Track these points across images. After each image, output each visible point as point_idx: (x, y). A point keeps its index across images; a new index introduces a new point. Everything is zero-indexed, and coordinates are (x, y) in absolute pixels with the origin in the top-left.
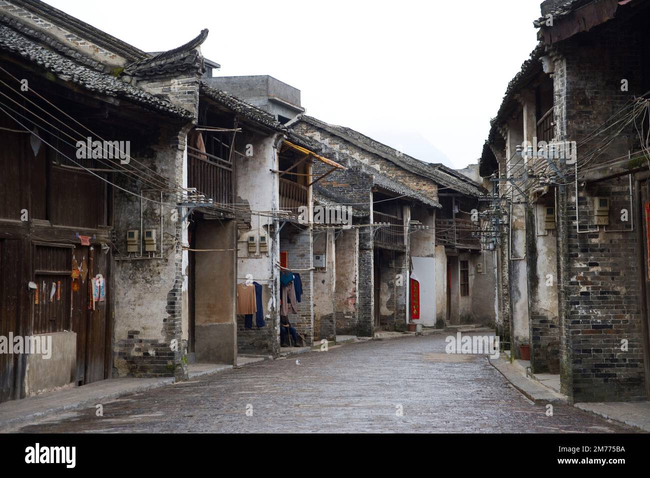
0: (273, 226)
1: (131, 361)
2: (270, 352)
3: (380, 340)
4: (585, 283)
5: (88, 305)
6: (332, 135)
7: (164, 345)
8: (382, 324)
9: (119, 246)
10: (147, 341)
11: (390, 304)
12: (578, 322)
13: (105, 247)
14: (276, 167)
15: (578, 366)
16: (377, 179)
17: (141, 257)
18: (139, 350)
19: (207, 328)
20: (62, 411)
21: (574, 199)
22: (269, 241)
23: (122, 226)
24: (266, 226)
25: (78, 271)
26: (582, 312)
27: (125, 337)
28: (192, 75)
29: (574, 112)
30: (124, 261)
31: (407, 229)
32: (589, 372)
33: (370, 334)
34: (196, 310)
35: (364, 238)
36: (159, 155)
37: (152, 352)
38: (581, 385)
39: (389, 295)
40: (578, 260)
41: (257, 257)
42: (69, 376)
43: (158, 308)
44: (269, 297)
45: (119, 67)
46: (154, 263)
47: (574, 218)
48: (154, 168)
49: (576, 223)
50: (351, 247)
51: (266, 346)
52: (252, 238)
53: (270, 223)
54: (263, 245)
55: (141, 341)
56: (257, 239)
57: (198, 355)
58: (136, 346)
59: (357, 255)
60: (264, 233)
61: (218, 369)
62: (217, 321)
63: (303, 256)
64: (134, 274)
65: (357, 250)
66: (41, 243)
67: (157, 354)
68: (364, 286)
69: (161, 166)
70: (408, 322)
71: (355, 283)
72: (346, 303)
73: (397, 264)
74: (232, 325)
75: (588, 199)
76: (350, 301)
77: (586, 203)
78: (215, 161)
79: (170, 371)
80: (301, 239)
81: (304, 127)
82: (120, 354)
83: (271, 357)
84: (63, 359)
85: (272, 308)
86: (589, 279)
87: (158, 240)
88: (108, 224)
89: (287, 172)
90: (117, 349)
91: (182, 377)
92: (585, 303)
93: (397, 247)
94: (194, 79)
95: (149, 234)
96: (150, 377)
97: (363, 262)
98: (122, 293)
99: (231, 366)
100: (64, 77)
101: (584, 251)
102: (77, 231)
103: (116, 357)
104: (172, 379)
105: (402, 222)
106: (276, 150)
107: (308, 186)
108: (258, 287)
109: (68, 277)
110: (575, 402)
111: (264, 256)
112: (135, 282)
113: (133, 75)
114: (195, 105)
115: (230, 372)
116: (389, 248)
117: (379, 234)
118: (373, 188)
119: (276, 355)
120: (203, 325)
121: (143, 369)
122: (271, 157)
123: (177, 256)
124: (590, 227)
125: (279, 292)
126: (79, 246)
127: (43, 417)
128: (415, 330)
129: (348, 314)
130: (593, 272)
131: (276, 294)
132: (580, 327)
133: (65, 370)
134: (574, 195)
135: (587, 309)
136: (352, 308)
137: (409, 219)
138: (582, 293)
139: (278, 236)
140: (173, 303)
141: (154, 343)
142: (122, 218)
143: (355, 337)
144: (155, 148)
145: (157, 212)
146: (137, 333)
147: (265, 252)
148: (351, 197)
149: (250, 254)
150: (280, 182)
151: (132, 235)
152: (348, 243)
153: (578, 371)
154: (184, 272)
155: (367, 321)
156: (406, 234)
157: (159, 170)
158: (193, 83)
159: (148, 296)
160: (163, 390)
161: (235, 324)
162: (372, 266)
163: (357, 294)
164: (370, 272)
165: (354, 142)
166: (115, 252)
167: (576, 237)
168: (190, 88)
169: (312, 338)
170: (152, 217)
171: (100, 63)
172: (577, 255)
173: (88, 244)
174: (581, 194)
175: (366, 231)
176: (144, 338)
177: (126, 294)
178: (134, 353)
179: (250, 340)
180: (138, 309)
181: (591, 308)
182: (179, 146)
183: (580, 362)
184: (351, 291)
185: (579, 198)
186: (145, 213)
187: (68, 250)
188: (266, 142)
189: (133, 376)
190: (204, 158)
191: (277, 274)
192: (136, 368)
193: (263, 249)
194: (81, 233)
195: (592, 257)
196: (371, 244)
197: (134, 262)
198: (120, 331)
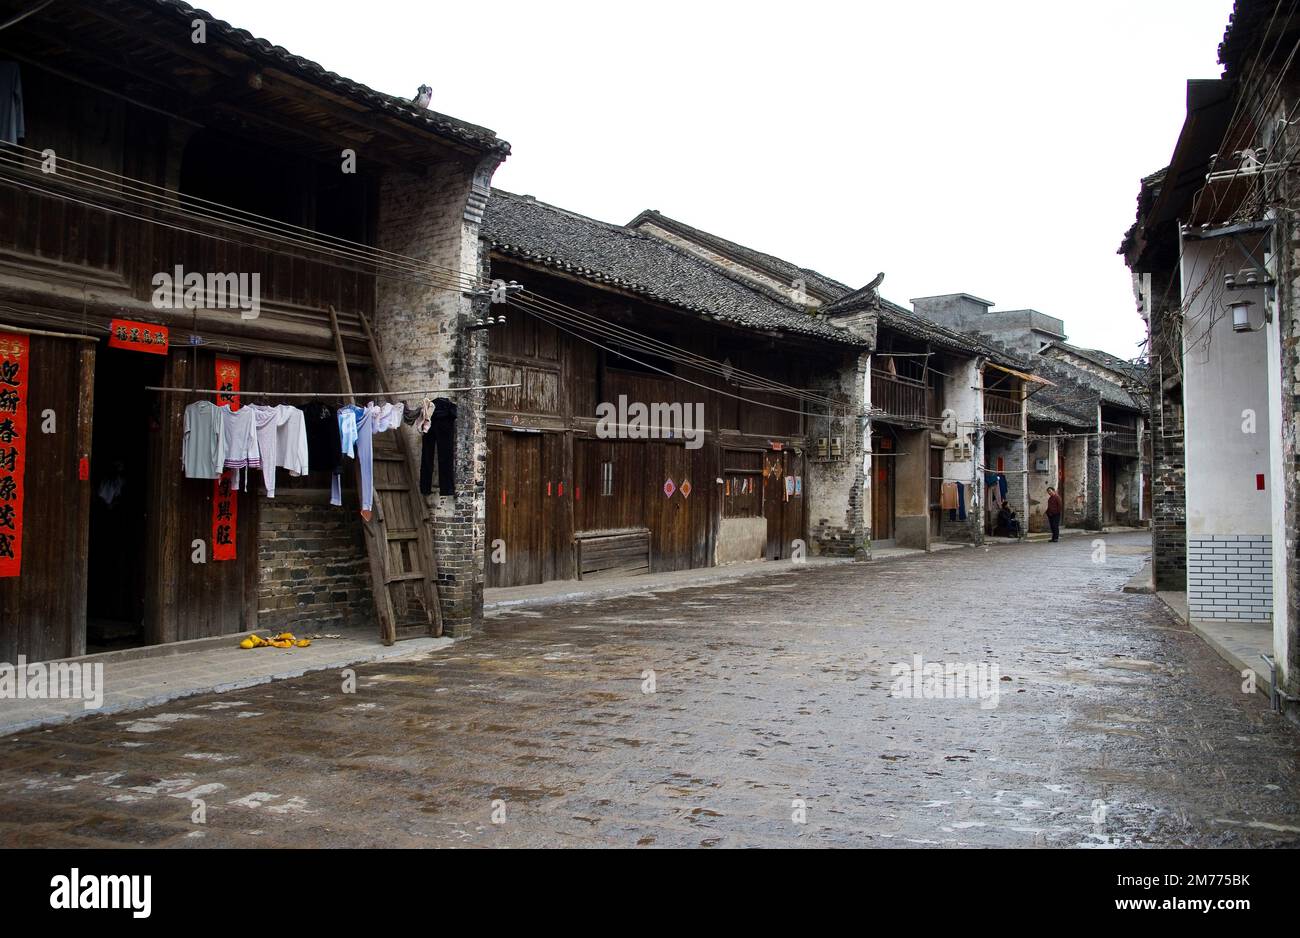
0: (976, 435)
1: (822, 543)
2: (972, 541)
3: (1106, 533)
4: (1169, 484)
5: (782, 497)
6: (1080, 358)
7: (847, 532)
8: (1118, 520)
9: (811, 452)
10: (834, 528)
11: (1124, 503)
12: (1163, 519)
13: (798, 451)
14: (979, 384)
15: (1162, 559)
16: (1105, 393)
17: (829, 460)
18: (828, 535)
19: (905, 519)
20: (728, 578)
21: (1160, 407)
22: (972, 447)
23: (815, 433)
24: (969, 435)
25: (770, 470)
26: (1166, 510)
27: (817, 524)
28: (870, 310)
29: (1157, 328)
30: (815, 463)
31: (1140, 436)
32: (1172, 564)
33: (1097, 527)
34: (897, 504)
35: (1092, 445)
36: (844, 377)
37: (837, 537)
38: (1163, 576)
39: (1124, 495)
40: (1163, 463)
41: (962, 461)
42: (760, 553)
43: (842, 501)
44: (972, 494)
45: (816, 308)
46: (839, 464)
47: (1160, 425)
48: (839, 388)
49: (1161, 429)
50: (1080, 453)
51: (969, 535)
52: (957, 445)
53: (973, 432)
54: (967, 451)
55: (829, 528)
56: (961, 446)
57: (898, 541)
58: (826, 532)
59: (1086, 460)
60: (967, 441)
61: (907, 553)
62: (913, 513)
63: (1017, 460)
64: (824, 473)
65: (1086, 455)
66: (730, 448)
67: (842, 538)
68: (1092, 487)
69: (844, 386)
70: (1141, 518)
71: (1083, 484)
72: (1076, 501)
73: (1130, 468)
74: (925, 518)
75: (1173, 407)
76: (1079, 500)
77: (1171, 411)
78: (906, 380)
79: (852, 553)
80: (1015, 447)
81: (1056, 351)
82: (814, 537)
83: (972, 545)
84: (753, 539)
85: (975, 504)
86: (1174, 480)
87: (842, 446)
88: (805, 433)
89: (990, 389)
90: (811, 534)
91: (863, 557)
92: (1169, 501)
93: (1130, 452)
94: (871, 314)
95: (834, 441)
96: (836, 556)
97: (1091, 467)
98: (815, 488)
99: (923, 551)
100: (717, 318)
101: (1168, 454)
102: (769, 438)
103: (811, 540)
104: (852, 559)
105: (1135, 432)
106: (979, 371)
107: (1021, 400)
108: (960, 487)
109: (760, 474)
110: (1157, 591)
111: (967, 460)
112: (824, 480)
113: (825, 313)
114: (872, 335)
115: (923, 556)
116: (1120, 454)
117: (1106, 441)
118: (1100, 402)
119: (979, 544)
120: (902, 516)
121: (831, 550)
122: (974, 376)
123: (859, 459)
124: (1175, 432)
125: (982, 491)
126: (771, 451)
127: (706, 582)
128: (1148, 525)
129: (1077, 510)
130: (1177, 474)
131: (979, 492)
132: (1164, 524)
133: (756, 547)
134: (1159, 403)
135: (1171, 507)
136: (1080, 506)
137: (1142, 429)
138: (1166, 493)
139: (982, 444)
140: (854, 498)
141: (839, 530)
142: (815, 429)
143: (1082, 531)
144: (838, 371)
145: (842, 423)
146: (826, 521)
147: (968, 457)
148: (1081, 410)
149: (956, 458)
150: (985, 398)
151: (821, 442)
152: (1077, 450)
153: (1162, 563)
154: (866, 472)
155: (1095, 517)
156: (1139, 442)
157: (843, 389)
158: (870, 318)
159: (835, 491)
160: (843, 567)
161: (928, 516)
162: (1100, 469)
163: (1086, 494)
164: (1097, 475)
165: (1099, 363)
166: (809, 456)
167: (1161, 441)
168: (868, 321)
169: (1026, 530)
170: (837, 427)
171: (802, 306)
172: (1162, 458)
173: (780, 449)
174: (1166, 403)
175: (1095, 439)
176: (832, 525)
177: (818, 489)
178: (825, 537)
179: (956, 531)
180: (827, 502)
181: (1175, 506)
182: (859, 369)
183: (1163, 555)
184: (1080, 490)
185: (1164, 406)
186: (832, 424)
187: (760, 454)
188: (970, 364)
189: (824, 555)
190: (894, 378)
191: (981, 476)
192: (826, 549)
193: (966, 455)
194: (773, 440)
195: (1176, 460)
196: (1099, 450)
197: (824, 464)
198: (814, 519)
